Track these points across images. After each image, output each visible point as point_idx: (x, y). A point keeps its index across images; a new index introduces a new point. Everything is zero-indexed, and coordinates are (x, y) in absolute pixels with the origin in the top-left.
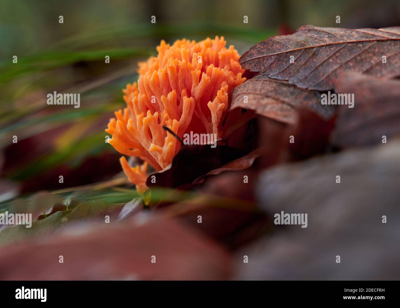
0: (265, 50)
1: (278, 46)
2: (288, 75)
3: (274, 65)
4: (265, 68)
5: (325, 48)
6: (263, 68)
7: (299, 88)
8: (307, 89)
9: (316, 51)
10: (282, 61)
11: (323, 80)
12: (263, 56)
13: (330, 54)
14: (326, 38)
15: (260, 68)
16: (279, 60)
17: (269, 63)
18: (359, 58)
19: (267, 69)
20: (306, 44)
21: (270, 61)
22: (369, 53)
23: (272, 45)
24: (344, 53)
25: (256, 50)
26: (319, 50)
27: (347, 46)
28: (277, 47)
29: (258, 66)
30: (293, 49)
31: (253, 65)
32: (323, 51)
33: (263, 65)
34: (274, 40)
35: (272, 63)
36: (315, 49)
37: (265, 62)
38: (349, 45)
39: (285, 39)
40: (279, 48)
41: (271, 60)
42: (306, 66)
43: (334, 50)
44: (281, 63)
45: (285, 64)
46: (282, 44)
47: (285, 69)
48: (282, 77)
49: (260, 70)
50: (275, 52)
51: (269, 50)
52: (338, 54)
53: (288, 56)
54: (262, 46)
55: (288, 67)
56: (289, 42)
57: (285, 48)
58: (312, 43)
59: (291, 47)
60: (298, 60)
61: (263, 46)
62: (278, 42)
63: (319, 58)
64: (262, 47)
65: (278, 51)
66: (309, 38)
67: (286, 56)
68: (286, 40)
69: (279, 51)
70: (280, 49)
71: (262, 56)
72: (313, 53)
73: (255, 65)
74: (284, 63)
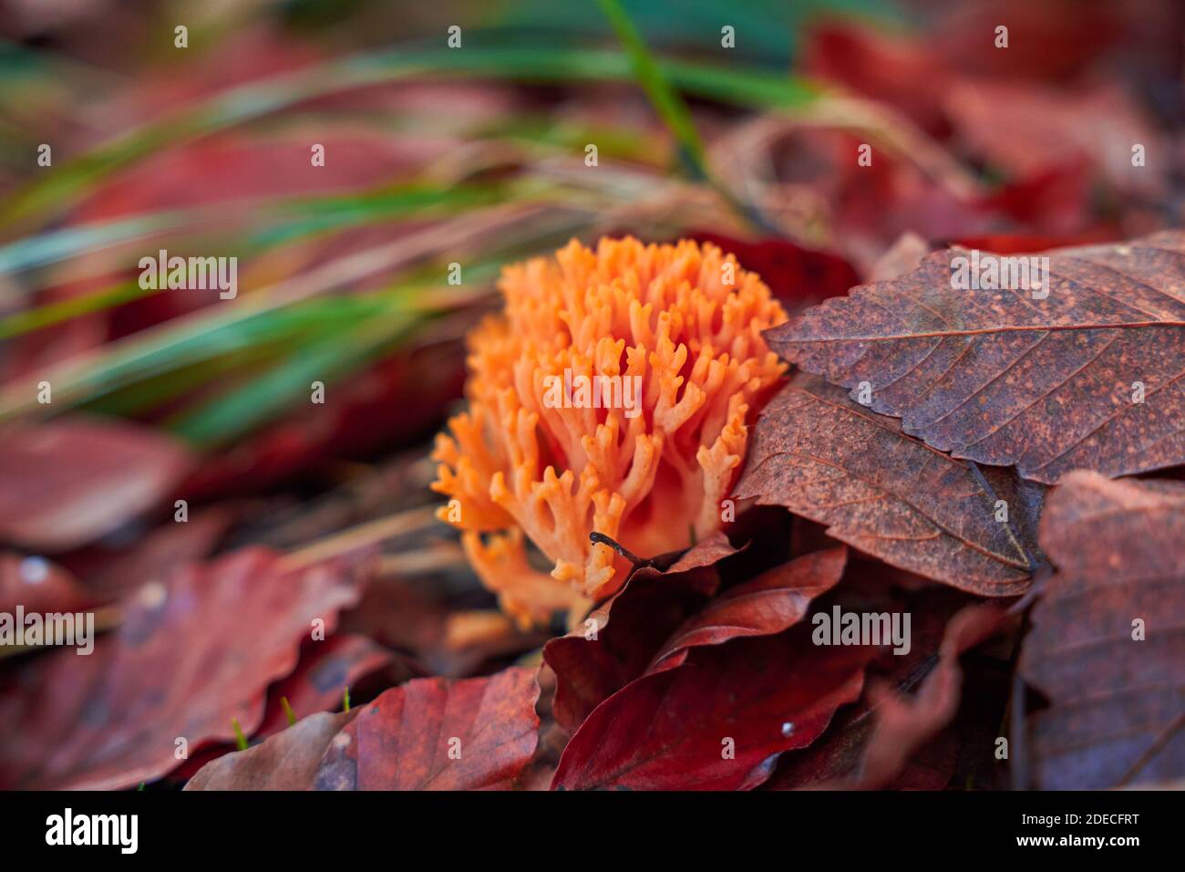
0: (843, 322)
1: (875, 317)
2: (900, 402)
3: (864, 367)
4: (840, 369)
5: (996, 338)
6: (834, 368)
7: (930, 450)
8: (949, 453)
9: (972, 344)
10: (884, 361)
11: (991, 436)
12: (838, 338)
13: (1009, 358)
14: (997, 304)
15: (827, 368)
16: (878, 357)
17: (853, 360)
18: (1080, 383)
19: (845, 373)
20: (945, 320)
21: (854, 355)
22: (1105, 366)
23: (862, 312)
24: (1043, 362)
25: (820, 318)
26: (981, 343)
27: (1049, 339)
28: (873, 319)
29: (822, 362)
30: (914, 332)
31: (809, 356)
32: (990, 348)
33: (836, 361)
34: (865, 298)
35: (859, 361)
36: (970, 340)
37: (840, 353)
38: (1057, 335)
39: (892, 296)
40: (879, 323)
41: (855, 351)
42: (947, 385)
43: (1020, 348)
44: (883, 364)
45: (894, 369)
46: (886, 313)
47: (894, 384)
48: (886, 406)
49: (827, 373)
50: (868, 333)
51: (853, 323)
52: (1027, 364)
53: (900, 348)
54: (834, 309)
55: (899, 380)
56: (904, 306)
57: (893, 326)
58: (962, 319)
59: (908, 325)
60: (927, 365)
61: (838, 310)
62: (876, 305)
63: (979, 366)
64: (835, 313)
65: (876, 331)
66: (953, 298)
67: (897, 348)
68: (895, 298)
69: (878, 332)
70: (881, 326)
71: (833, 339)
72: (966, 352)
73: (814, 358)
74: (891, 367)
